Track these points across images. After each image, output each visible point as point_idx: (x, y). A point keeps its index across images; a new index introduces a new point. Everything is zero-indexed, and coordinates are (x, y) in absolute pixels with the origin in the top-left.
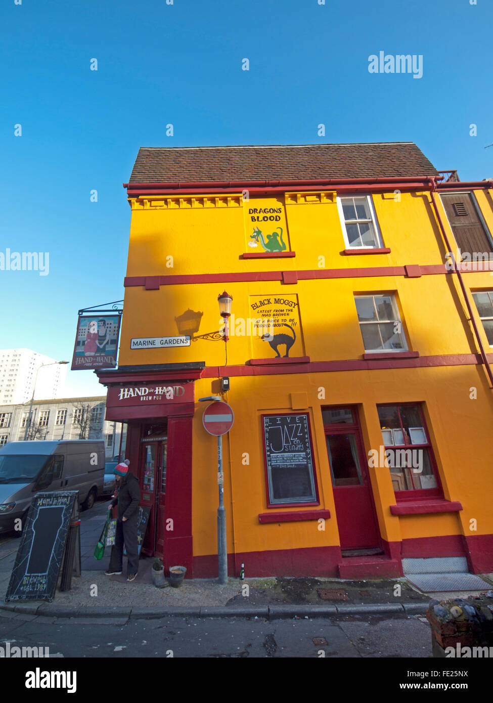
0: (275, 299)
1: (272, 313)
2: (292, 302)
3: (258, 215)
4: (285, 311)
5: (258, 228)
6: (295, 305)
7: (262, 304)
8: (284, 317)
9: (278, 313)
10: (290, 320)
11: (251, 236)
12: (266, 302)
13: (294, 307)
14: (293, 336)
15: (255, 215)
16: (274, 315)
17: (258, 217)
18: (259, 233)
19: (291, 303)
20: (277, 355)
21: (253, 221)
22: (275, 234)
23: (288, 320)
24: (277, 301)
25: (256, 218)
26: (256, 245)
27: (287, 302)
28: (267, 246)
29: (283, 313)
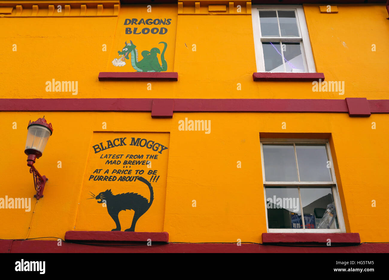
0: (133, 139)
1: (123, 160)
2: (159, 145)
3: (137, 26)
4: (145, 157)
5: (131, 43)
6: (162, 149)
7: (111, 144)
8: (140, 167)
9: (133, 160)
10: (150, 172)
11: (119, 52)
12: (117, 143)
13: (160, 152)
14: (149, 199)
15: (132, 27)
16: (125, 163)
17: (136, 29)
18: (132, 48)
19: (157, 145)
20: (115, 227)
21: (127, 33)
22: (155, 51)
23: (146, 172)
24: (135, 142)
25: (132, 30)
26: (124, 64)
27: (151, 143)
28: (138, 64)
29: (141, 160)
